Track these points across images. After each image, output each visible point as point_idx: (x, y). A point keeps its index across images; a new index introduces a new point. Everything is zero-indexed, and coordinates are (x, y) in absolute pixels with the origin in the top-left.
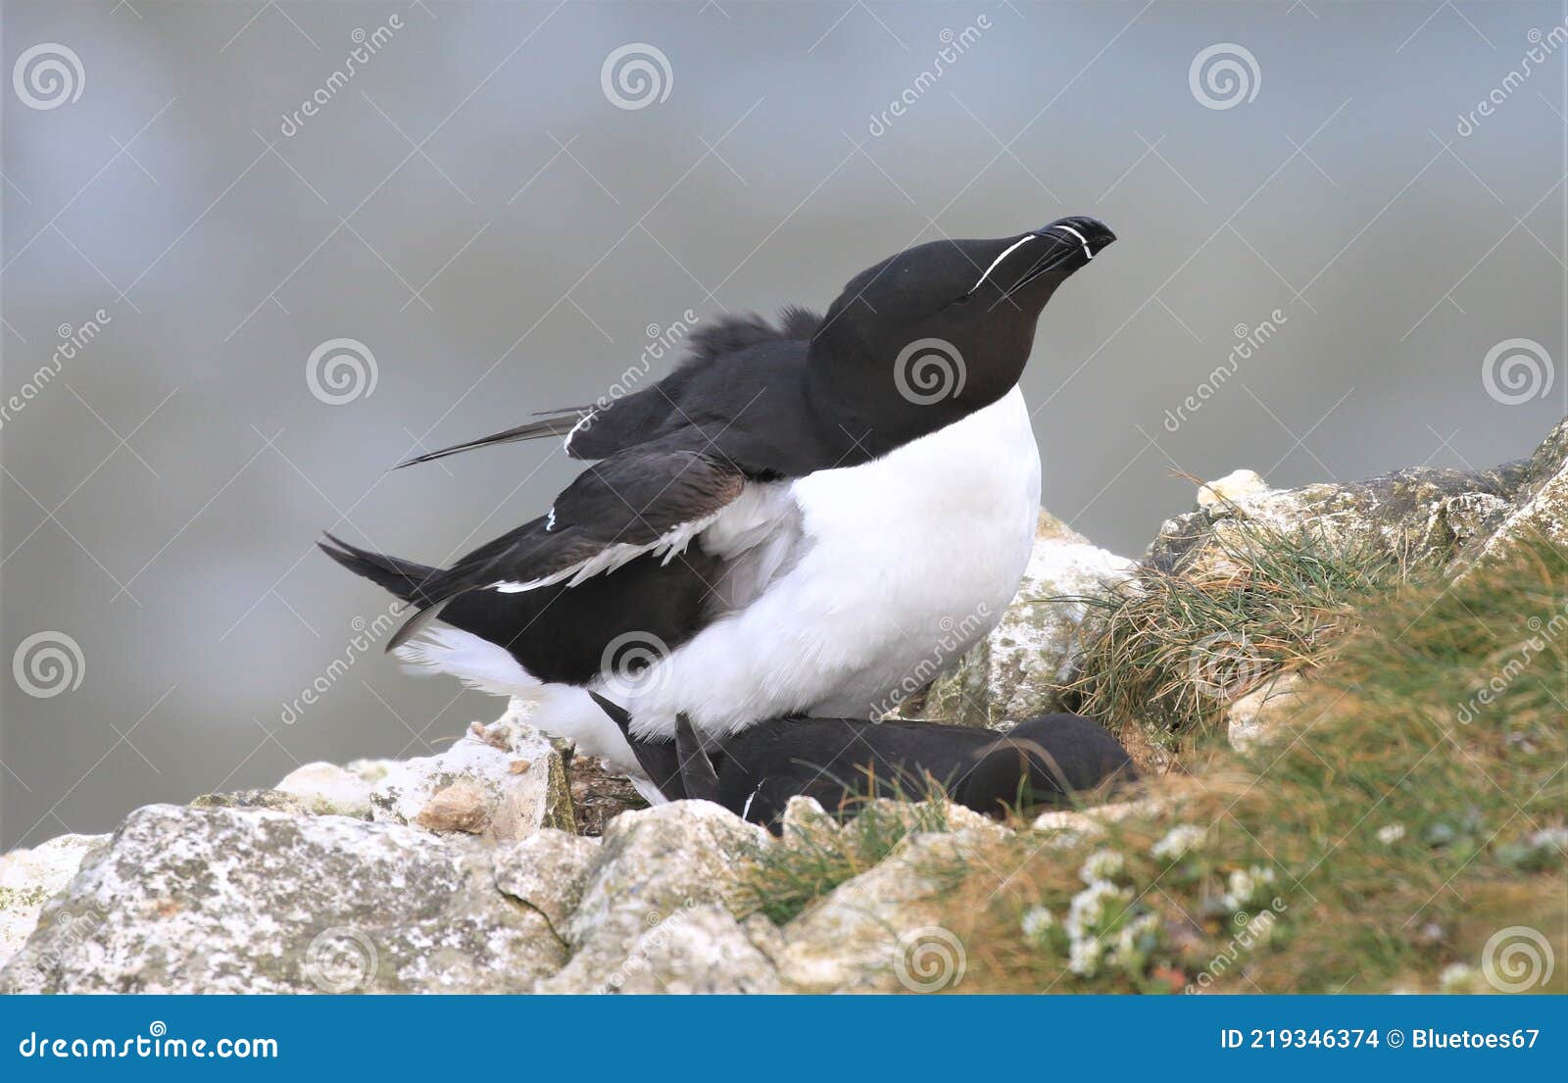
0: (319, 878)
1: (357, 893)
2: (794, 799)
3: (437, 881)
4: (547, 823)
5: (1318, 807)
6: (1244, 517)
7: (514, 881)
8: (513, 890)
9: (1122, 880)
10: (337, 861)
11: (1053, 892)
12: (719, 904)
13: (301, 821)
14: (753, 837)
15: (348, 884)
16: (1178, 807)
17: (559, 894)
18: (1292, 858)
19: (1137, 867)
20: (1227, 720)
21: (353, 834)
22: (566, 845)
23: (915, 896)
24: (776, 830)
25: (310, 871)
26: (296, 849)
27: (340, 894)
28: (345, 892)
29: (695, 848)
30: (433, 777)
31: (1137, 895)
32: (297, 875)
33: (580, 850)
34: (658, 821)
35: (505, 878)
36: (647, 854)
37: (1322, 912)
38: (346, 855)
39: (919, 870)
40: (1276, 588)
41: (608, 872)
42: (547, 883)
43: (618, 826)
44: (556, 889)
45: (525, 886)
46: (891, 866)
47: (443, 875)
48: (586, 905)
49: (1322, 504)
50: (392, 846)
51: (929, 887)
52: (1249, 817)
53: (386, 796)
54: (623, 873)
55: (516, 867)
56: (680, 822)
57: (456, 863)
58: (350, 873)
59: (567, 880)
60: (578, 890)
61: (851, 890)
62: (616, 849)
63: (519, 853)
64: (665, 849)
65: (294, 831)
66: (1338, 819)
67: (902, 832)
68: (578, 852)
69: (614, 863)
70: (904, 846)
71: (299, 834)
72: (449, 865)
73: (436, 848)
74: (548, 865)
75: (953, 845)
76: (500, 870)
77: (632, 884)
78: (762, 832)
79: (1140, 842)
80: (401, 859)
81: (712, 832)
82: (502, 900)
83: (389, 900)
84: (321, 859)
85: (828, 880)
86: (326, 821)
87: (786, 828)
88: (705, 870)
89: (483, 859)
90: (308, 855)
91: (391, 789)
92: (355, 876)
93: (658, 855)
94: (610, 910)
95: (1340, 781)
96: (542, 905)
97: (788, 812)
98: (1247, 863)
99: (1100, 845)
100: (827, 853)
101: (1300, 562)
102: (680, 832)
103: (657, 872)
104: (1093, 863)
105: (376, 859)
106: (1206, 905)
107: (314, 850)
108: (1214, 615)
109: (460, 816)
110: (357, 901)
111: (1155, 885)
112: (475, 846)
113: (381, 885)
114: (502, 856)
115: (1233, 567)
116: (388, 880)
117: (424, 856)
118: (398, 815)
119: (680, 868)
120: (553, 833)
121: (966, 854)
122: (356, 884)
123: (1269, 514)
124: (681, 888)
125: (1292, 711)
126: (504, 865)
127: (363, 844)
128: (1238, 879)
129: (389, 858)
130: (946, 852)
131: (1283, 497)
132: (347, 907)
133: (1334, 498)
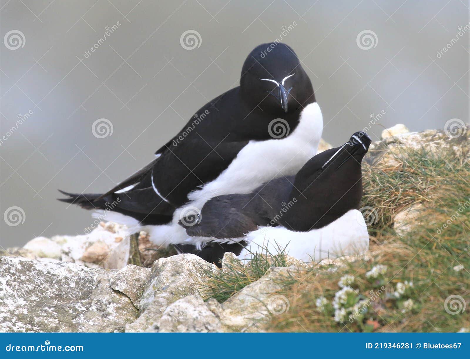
0: (42, 284)
1: (57, 290)
2: (226, 253)
3: (88, 285)
4: (130, 262)
5: (430, 258)
6: (400, 143)
7: (117, 285)
8: (117, 288)
9: (355, 286)
10: (48, 277)
11: (328, 290)
12: (197, 294)
13: (35, 262)
14: (211, 268)
15: (53, 286)
16: (376, 257)
17: (135, 290)
18: (420, 277)
19: (360, 281)
20: (393, 224)
21: (55, 267)
22: (138, 271)
23: (273, 291)
24: (219, 266)
25: (38, 281)
26: (33, 272)
27: (50, 290)
28: (52, 289)
29: (188, 272)
30: (85, 243)
31: (360, 292)
32: (33, 282)
33: (143, 273)
34: (174, 261)
35: (114, 283)
36: (169, 274)
37: (432, 298)
38: (52, 275)
39: (274, 281)
40: (412, 171)
41: (154, 282)
42: (130, 286)
43: (158, 264)
44: (134, 288)
45: (122, 287)
46: (264, 279)
47: (90, 282)
48: (145, 294)
49: (430, 138)
50: (70, 271)
51: (279, 288)
52: (403, 261)
53: (67, 251)
54: (160, 282)
55: (118, 279)
56: (182, 262)
57: (95, 278)
58: (54, 282)
59: (138, 284)
60: (142, 289)
61: (249, 289)
62: (157, 273)
63: (119, 274)
64: (176, 272)
65: (32, 266)
66: (437, 262)
67: (269, 267)
68: (142, 274)
69: (156, 278)
70: (269, 272)
71: (34, 267)
72: (92, 278)
73: (87, 272)
74: (131, 279)
75: (288, 272)
76: (112, 280)
77: (163, 286)
78: (214, 266)
79: (362, 271)
80: (73, 276)
81: (194, 266)
82: (113, 292)
83: (69, 292)
84: (42, 276)
85: (240, 285)
86: (45, 261)
87: (223, 264)
88: (192, 281)
89: (105, 276)
90: (38, 275)
91: (69, 248)
92: (55, 283)
93: (173, 275)
94: (155, 296)
95: (438, 247)
96: (128, 294)
97: (224, 258)
98: (403, 279)
99: (347, 272)
100: (239, 274)
101: (421, 160)
102: (182, 266)
103: (173, 282)
104: (343, 280)
105: (64, 276)
106: (388, 296)
107: (40, 273)
108: (388, 181)
109: (99, 256)
110: (56, 293)
111: (367, 288)
112: (102, 271)
113: (66, 286)
114: (113, 275)
115: (396, 162)
116: (69, 285)
117: (82, 275)
118: (72, 258)
119: (182, 280)
120: (133, 266)
121: (293, 275)
122: (56, 286)
123: (410, 142)
124: (182, 288)
125: (419, 219)
126: (114, 279)
127: (59, 271)
128: (399, 285)
129: (69, 276)
130: (286, 275)
131: (416, 135)
132: (52, 295)
133: (435, 136)
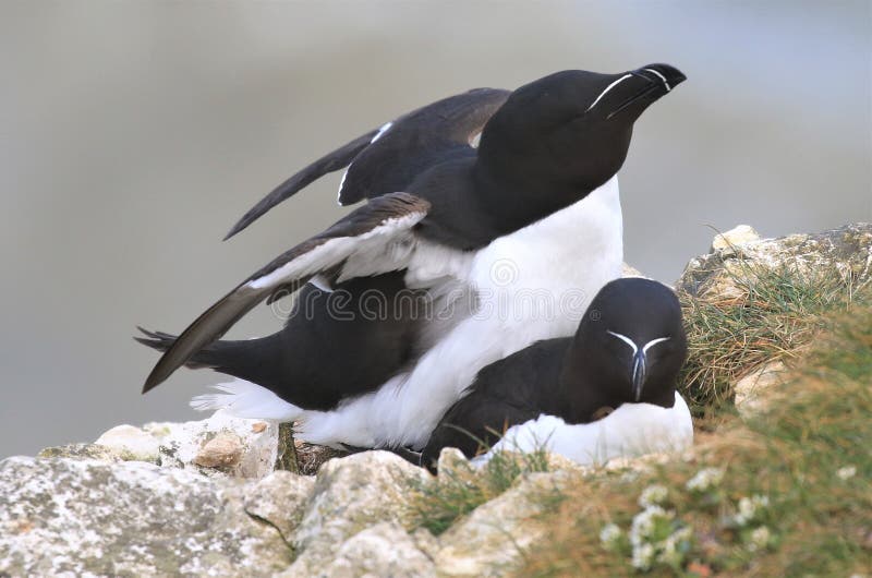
0: (126, 505)
1: (153, 515)
3: (206, 506)
4: (278, 467)
5: (797, 455)
6: (745, 257)
7: (257, 506)
8: (257, 512)
9: (667, 505)
10: (138, 493)
11: (620, 513)
12: (395, 521)
13: (114, 467)
14: (417, 475)
15: (145, 509)
16: (704, 453)
17: (288, 515)
18: (780, 489)
19: (677, 497)
20: (734, 395)
21: (149, 475)
22: (292, 482)
23: (529, 514)
24: (434, 472)
25: (121, 501)
26: (111, 486)
27: (141, 516)
28: (144, 514)
29: (379, 484)
30: (202, 434)
31: (677, 515)
32: (112, 503)
33: (302, 485)
34: (354, 465)
35: (252, 504)
36: (347, 487)
37: (801, 524)
38: (144, 490)
39: (530, 497)
40: (766, 305)
41: (321, 500)
42: (280, 507)
43: (327, 470)
44: (286, 512)
45: (265, 510)
46: (511, 495)
47: (210, 502)
48: (306, 522)
49: (796, 248)
50: (175, 483)
51: (536, 510)
52: (750, 461)
53: (170, 447)
54: (330, 500)
55: (259, 497)
56: (369, 466)
57: (219, 494)
58: (147, 501)
59: (292, 505)
60: (301, 512)
61: (484, 512)
62: (325, 484)
63: (260, 487)
64: (359, 483)
65: (109, 474)
66: (812, 462)
67: (519, 472)
68: (300, 486)
69: (325, 494)
70: (519, 482)
71: (113, 476)
72: (214, 496)
73: (205, 484)
74: (280, 495)
75: (553, 481)
76: (248, 499)
77: (337, 508)
78: (424, 473)
79: (679, 478)
80: (181, 492)
81: (390, 472)
82: (250, 519)
83: (174, 520)
84: (128, 492)
85: (468, 504)
86: (131, 465)
87: (440, 469)
88: (386, 498)
89: (236, 491)
90: (119, 490)
91: (173, 443)
92: (151, 503)
93: (354, 488)
94: (323, 525)
95: (812, 437)
96: (276, 522)
97: (441, 459)
98: (750, 493)
99: (652, 482)
100: (467, 486)
101: (782, 288)
102: (369, 472)
103: (354, 500)
104: (648, 494)
105: (164, 492)
106: (724, 522)
107: (123, 486)
108: (724, 323)
109: (225, 456)
110: (152, 521)
111: (689, 508)
112: (231, 483)
113: (168, 509)
114: (249, 489)
115: (738, 291)
116: (173, 506)
117: (197, 489)
118: (178, 460)
119: (369, 498)
120: (283, 474)
121: (561, 487)
122: (151, 509)
123: (761, 255)
124: (369, 510)
125: (781, 388)
126: (251, 495)
127: (155, 482)
128: (745, 504)
129: (173, 491)
130: (548, 486)
131: (771, 243)
132: (145, 525)
133: (804, 244)
